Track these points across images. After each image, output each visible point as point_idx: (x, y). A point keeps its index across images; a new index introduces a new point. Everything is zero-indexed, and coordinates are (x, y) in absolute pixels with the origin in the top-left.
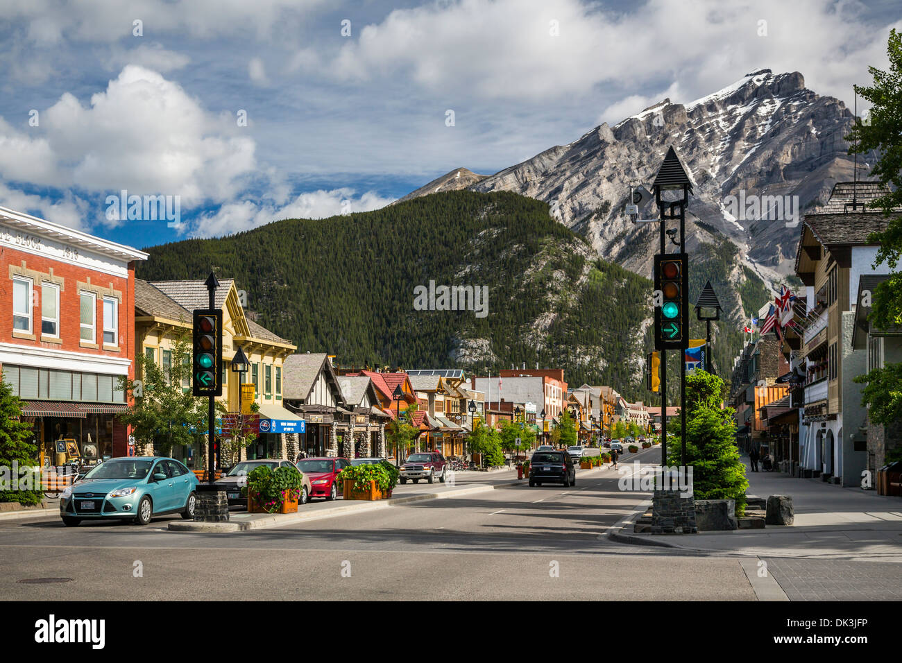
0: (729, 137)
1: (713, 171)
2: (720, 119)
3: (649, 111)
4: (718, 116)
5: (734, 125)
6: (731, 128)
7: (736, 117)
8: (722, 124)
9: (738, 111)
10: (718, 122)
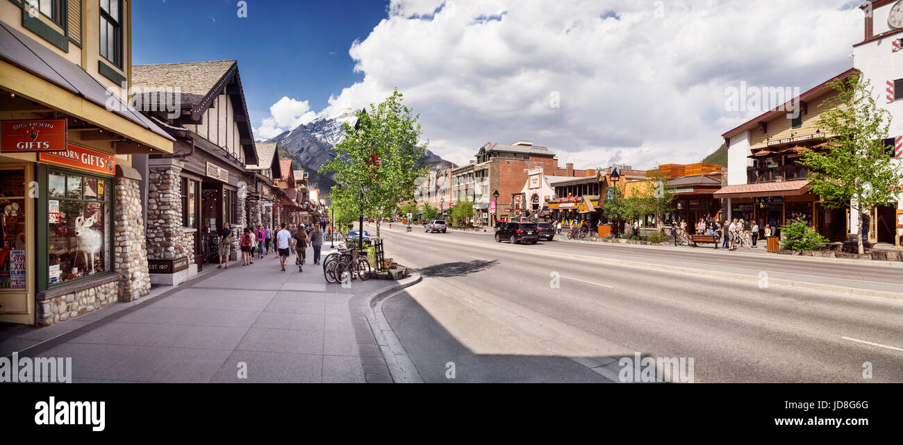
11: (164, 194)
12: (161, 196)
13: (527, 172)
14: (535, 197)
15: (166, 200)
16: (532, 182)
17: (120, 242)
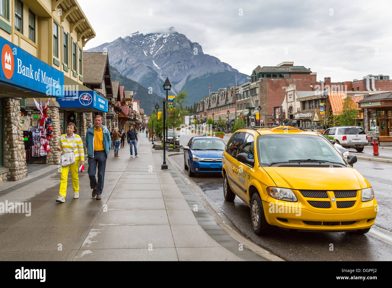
0: (155, 43)
1: (151, 52)
2: (153, 38)
3: (133, 35)
4: (152, 37)
5: (156, 40)
6: (156, 41)
7: (157, 38)
8: (153, 39)
9: (158, 36)
10: (152, 39)
11: (88, 116)
12: (87, 117)
13: (285, 89)
14: (291, 108)
15: (89, 119)
16: (288, 97)
17: (83, 134)
